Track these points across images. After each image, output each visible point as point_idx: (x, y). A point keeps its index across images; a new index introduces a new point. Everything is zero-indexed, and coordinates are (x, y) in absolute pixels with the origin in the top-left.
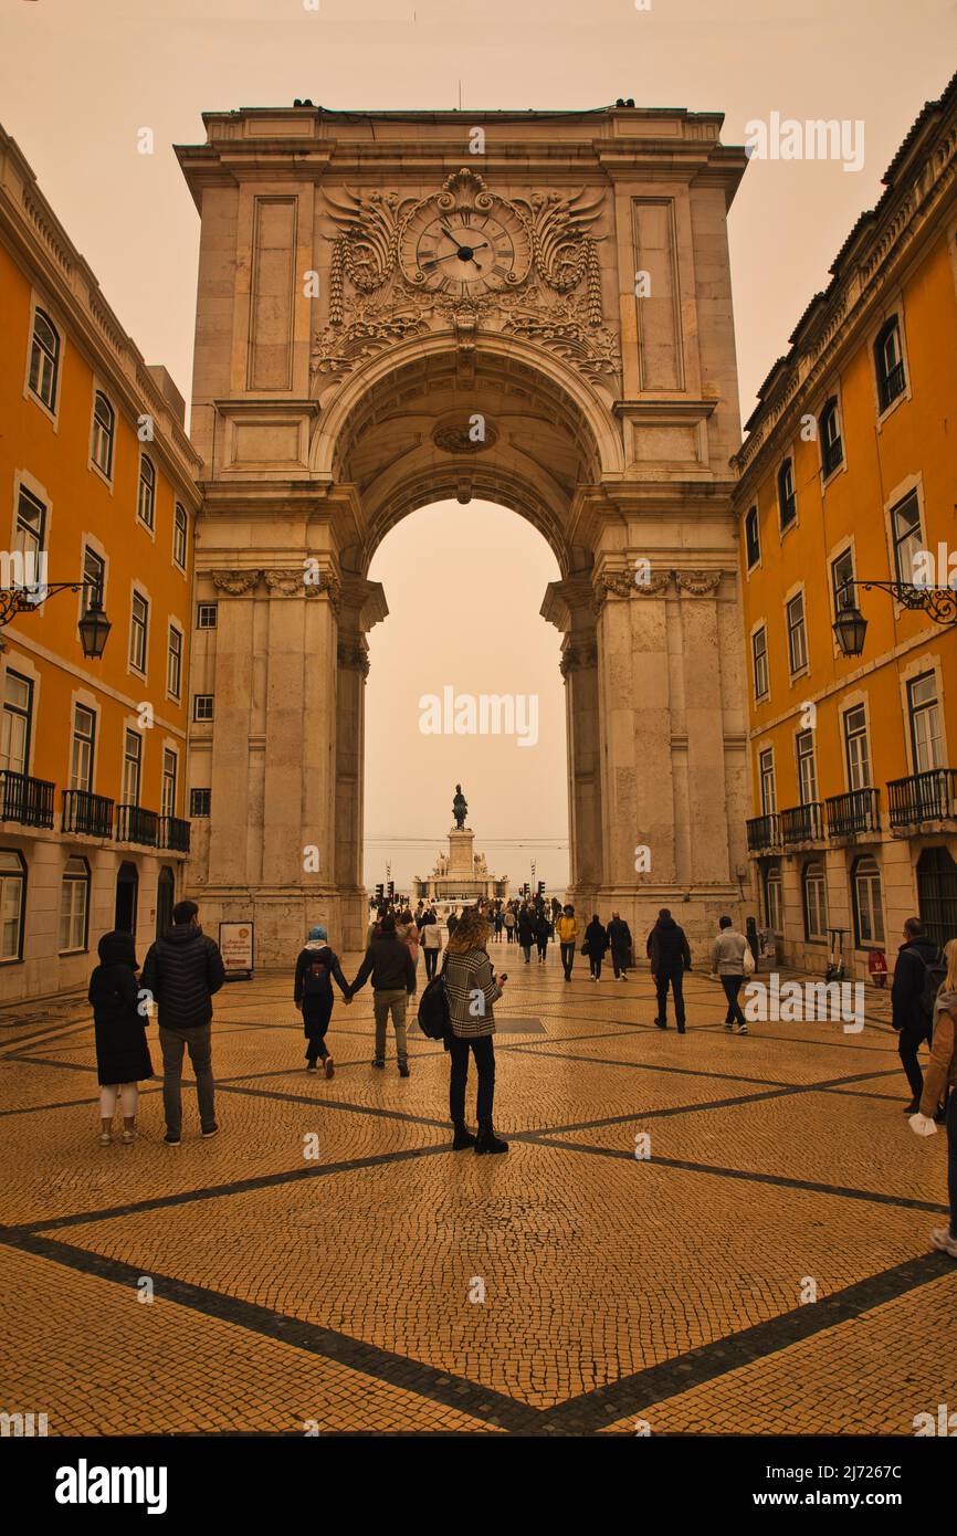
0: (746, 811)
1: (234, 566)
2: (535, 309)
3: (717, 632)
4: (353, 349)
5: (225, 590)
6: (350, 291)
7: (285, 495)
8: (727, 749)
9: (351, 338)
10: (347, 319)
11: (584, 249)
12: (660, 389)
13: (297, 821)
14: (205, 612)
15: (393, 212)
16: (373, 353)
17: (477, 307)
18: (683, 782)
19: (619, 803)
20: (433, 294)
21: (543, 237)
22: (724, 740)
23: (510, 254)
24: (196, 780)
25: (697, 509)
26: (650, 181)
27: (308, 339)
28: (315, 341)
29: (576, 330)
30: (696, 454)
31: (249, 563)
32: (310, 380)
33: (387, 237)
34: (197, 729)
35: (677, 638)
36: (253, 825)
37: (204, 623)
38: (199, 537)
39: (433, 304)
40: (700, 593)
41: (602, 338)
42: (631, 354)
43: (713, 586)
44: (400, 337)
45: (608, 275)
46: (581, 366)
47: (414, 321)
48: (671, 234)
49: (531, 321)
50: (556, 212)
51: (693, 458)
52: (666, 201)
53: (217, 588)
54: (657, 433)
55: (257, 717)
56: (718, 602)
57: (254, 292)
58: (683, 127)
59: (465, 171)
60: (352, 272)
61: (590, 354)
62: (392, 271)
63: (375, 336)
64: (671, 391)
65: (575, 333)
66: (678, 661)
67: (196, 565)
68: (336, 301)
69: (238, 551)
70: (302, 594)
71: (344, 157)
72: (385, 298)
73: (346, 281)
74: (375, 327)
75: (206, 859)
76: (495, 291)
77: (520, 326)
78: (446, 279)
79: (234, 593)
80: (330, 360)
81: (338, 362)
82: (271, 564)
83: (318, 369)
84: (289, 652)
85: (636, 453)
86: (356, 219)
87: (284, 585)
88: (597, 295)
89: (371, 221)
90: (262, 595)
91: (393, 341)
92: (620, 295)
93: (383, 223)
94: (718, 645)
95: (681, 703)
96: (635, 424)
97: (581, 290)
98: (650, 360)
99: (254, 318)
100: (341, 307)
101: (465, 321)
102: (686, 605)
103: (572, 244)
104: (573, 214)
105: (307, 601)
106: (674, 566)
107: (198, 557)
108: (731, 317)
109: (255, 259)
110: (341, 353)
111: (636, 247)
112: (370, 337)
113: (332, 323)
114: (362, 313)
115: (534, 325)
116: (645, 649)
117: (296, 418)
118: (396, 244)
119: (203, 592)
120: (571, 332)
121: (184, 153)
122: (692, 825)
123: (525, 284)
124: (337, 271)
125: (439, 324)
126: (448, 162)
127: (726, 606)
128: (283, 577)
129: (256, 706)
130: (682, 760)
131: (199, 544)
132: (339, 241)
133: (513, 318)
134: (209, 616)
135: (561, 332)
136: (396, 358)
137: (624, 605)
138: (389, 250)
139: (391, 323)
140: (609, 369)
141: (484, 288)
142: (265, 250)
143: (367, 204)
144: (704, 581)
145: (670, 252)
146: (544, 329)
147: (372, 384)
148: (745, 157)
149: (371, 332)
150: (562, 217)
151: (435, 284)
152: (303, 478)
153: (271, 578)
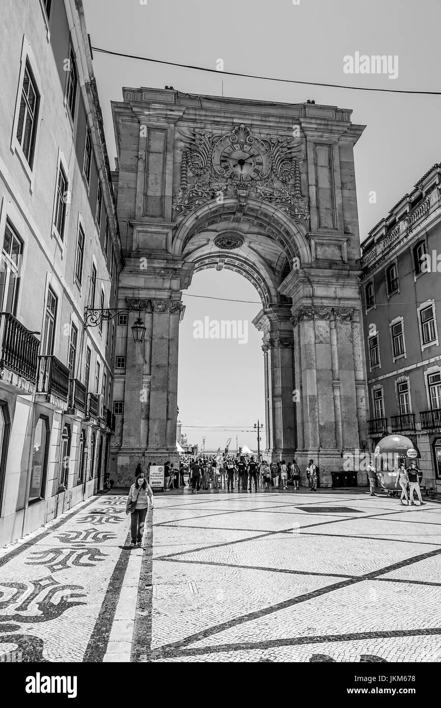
0: (366, 416)
1: (137, 297)
2: (274, 189)
3: (352, 336)
4: (192, 201)
5: (132, 307)
6: (190, 174)
7: (162, 265)
8: (357, 388)
9: (191, 195)
10: (189, 187)
11: (294, 164)
12: (326, 228)
13: (165, 418)
14: (122, 317)
15: (210, 141)
16: (201, 203)
17: (247, 186)
18: (338, 403)
19: (310, 411)
20: (228, 179)
21: (276, 158)
22: (356, 382)
23: (261, 164)
24: (117, 396)
25: (343, 281)
26: (322, 137)
27: (171, 195)
28: (174, 197)
30: (342, 257)
31: (143, 295)
32: (172, 214)
33: (207, 152)
34: (118, 372)
35: (334, 337)
36: (144, 419)
37: (121, 322)
39: (227, 184)
40: (344, 317)
41: (302, 204)
42: (313, 210)
43: (349, 316)
44: (213, 197)
45: (304, 176)
46: (292, 216)
47: (219, 190)
48: (330, 161)
49: (271, 194)
50: (282, 147)
51: (341, 259)
52: (329, 146)
53: (128, 306)
54: (326, 248)
55: (146, 368)
56: (352, 322)
57: (146, 170)
58: (336, 114)
59: (243, 126)
60: (191, 167)
61: (296, 211)
62: (209, 167)
63: (202, 196)
64: (331, 229)
65: (290, 201)
66: (335, 348)
67: (119, 295)
68: (184, 179)
69: (139, 289)
70: (168, 311)
71: (188, 114)
72: (207, 178)
73: (188, 169)
74: (202, 192)
75: (121, 435)
76: (255, 180)
77: (265, 196)
78: (232, 173)
80: (181, 206)
81: (185, 206)
82: (154, 296)
83: (176, 210)
84: (162, 338)
85: (316, 255)
86: (193, 142)
87: (160, 307)
88: (299, 185)
89: (200, 145)
90: (149, 309)
91: (210, 198)
92: (309, 186)
93: (205, 145)
94: (352, 342)
95: (336, 367)
96: (316, 243)
97: (292, 182)
98: (322, 215)
99: (146, 183)
100: (186, 181)
101: (243, 193)
102: (338, 323)
103: (288, 162)
104: (289, 149)
105: (170, 314)
106: (334, 306)
107: (119, 291)
108: (356, 198)
109: (147, 157)
110: (186, 202)
111: (316, 165)
112: (200, 196)
113: (182, 188)
114: (196, 185)
115: (271, 197)
116: (321, 342)
117: (166, 230)
118: (211, 156)
120: (288, 201)
121: (115, 105)
122: (342, 422)
123: (268, 178)
124: (184, 165)
125: (230, 193)
126: (235, 121)
127: (355, 324)
128: (159, 302)
129: (146, 362)
130: (337, 392)
131: (121, 285)
132: (185, 152)
133: (263, 192)
134: (124, 320)
135: (284, 200)
136: (211, 206)
137: (312, 322)
138: (208, 158)
139: (209, 191)
140: (305, 218)
141: (250, 179)
142: (151, 152)
143: (198, 136)
144: (346, 313)
145: (330, 168)
146: (277, 199)
147: (200, 217)
148: (362, 130)
149: (200, 194)
150: (284, 149)
151: (228, 174)
152: (170, 258)
153: (154, 303)
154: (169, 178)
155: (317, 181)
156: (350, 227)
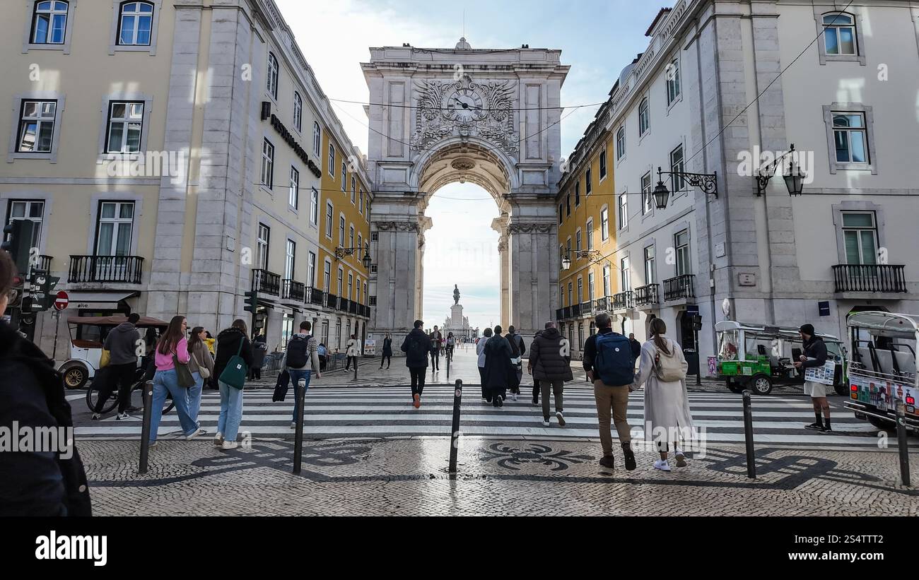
0: (556, 306)
1: (384, 220)
2: (490, 127)
3: (549, 245)
4: (425, 141)
5: (381, 228)
6: (424, 119)
7: (402, 196)
8: (550, 285)
9: (424, 137)
10: (423, 130)
11: (508, 104)
12: (533, 158)
14: (374, 236)
15: (439, 89)
16: (432, 143)
17: (469, 127)
18: (535, 296)
20: (453, 121)
21: (493, 100)
22: (550, 283)
23: (481, 106)
24: (372, 293)
25: (543, 203)
26: (533, 78)
27: (409, 138)
28: (411, 139)
29: (504, 136)
30: (544, 182)
31: (390, 219)
32: (410, 153)
33: (437, 99)
34: (372, 275)
35: (535, 247)
36: (391, 309)
37: (374, 240)
38: (372, 209)
39: (453, 125)
40: (543, 231)
41: (513, 138)
42: (523, 143)
43: (547, 229)
44: (442, 137)
45: (516, 115)
46: (505, 149)
47: (446, 132)
48: (539, 99)
49: (488, 132)
50: (498, 90)
51: (543, 184)
52: (539, 85)
53: (378, 227)
54: (531, 175)
55: (392, 272)
56: (550, 234)
57: (389, 120)
58: (546, 55)
60: (424, 113)
61: (508, 145)
62: (439, 112)
63: (433, 137)
64: (537, 159)
66: (535, 255)
67: (371, 219)
68: (419, 123)
69: (386, 215)
70: (408, 230)
71: (421, 68)
72: (436, 122)
73: (422, 115)
75: (375, 320)
76: (475, 120)
77: (483, 134)
78: (458, 116)
79: (384, 229)
80: (417, 146)
81: (420, 146)
82: (397, 219)
83: (413, 150)
84: (404, 250)
85: (523, 181)
86: (426, 92)
87: (401, 227)
88: (511, 122)
89: (432, 93)
90: (393, 230)
91: (439, 138)
92: (520, 122)
93: (435, 93)
94: (549, 250)
95: (535, 269)
96: (523, 171)
97: (506, 120)
98: (530, 146)
99: (389, 128)
100: (421, 125)
101: (464, 133)
102: (538, 236)
103: (503, 102)
104: (504, 91)
105: (409, 232)
106: (535, 222)
107: (372, 216)
109: (390, 107)
110: (421, 143)
111: (526, 104)
112: (431, 137)
113: (418, 131)
114: (428, 128)
115: (489, 134)
116: (523, 251)
117: (405, 167)
118: (440, 102)
119: (373, 228)
120: (502, 136)
121: (364, 65)
122: (538, 311)
123: (486, 118)
124: (419, 112)
125: (455, 133)
127: (552, 236)
128: (401, 224)
129: (392, 268)
130: (535, 289)
131: (372, 212)
132: (420, 100)
133: (481, 131)
134: (375, 237)
135: (498, 136)
136: (440, 145)
137: (517, 235)
138: (438, 104)
139: (438, 132)
140: (515, 150)
141: (471, 120)
143: (430, 86)
144: (545, 227)
146: (492, 135)
148: (568, 69)
149: (431, 135)
150: (501, 92)
151: (454, 117)
152: (408, 190)
153: (397, 225)
154: (407, 124)
155: (526, 118)
156: (553, 156)
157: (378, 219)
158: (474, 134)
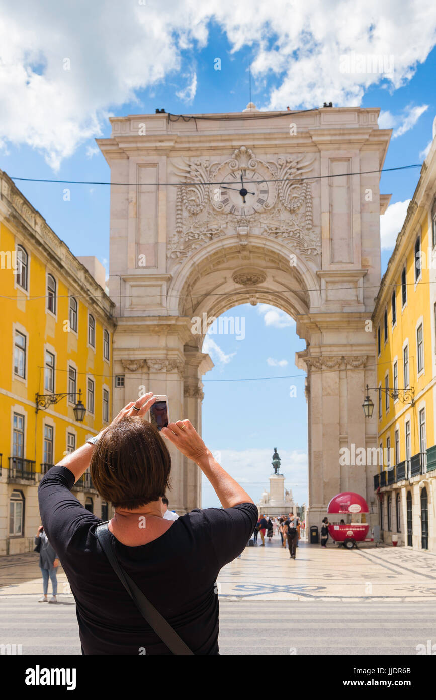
1: (132, 357)
2: (279, 221)
3: (365, 385)
4: (188, 245)
5: (128, 368)
6: (185, 214)
7: (156, 322)
8: (367, 442)
9: (187, 240)
10: (184, 229)
11: (304, 188)
12: (340, 262)
14: (119, 379)
15: (207, 171)
16: (198, 247)
17: (249, 221)
19: (315, 468)
20: (227, 215)
21: (283, 182)
22: (366, 438)
23: (266, 192)
25: (356, 325)
26: (340, 149)
27: (165, 241)
28: (168, 242)
29: (299, 233)
30: (357, 297)
31: (140, 355)
32: (167, 262)
33: (204, 185)
35: (344, 388)
37: (119, 384)
38: (115, 342)
39: (227, 221)
40: (356, 366)
41: (313, 236)
42: (326, 242)
43: (362, 363)
44: (211, 239)
45: (316, 202)
46: (301, 251)
47: (218, 230)
48: (349, 178)
49: (276, 229)
50: (290, 168)
51: (356, 298)
52: (348, 159)
53: (124, 368)
54: (339, 286)
56: (365, 371)
57: (138, 215)
58: (358, 115)
59: (243, 148)
60: (187, 205)
61: (306, 245)
62: (207, 203)
63: (198, 238)
64: (346, 263)
65: (298, 234)
66: (345, 400)
67: (114, 357)
68: (179, 220)
69: (133, 349)
70: (165, 370)
71: (181, 142)
72: (203, 217)
73: (184, 208)
74: (198, 234)
76: (259, 212)
77: (270, 231)
78: (233, 207)
79: (132, 371)
80: (176, 252)
81: (180, 252)
82: (149, 356)
83: (171, 257)
85: (327, 296)
86: (188, 175)
87: (156, 366)
88: (310, 213)
89: (196, 176)
90: (145, 370)
91: (208, 241)
92: (321, 213)
93: (202, 176)
95: (345, 420)
96: (327, 282)
97: (302, 210)
98: (336, 247)
99: (138, 229)
100: (181, 223)
101: (243, 230)
102: (349, 373)
103: (298, 186)
104: (298, 169)
105: (167, 374)
106: (344, 353)
107: (115, 353)
109: (138, 198)
110: (182, 247)
111: (331, 186)
112: (196, 239)
113: (177, 232)
114: (192, 226)
115: (277, 231)
116: (329, 394)
117: (160, 282)
118: (209, 188)
119: (118, 370)
120: (296, 234)
121: (101, 143)
122: (349, 478)
123: (274, 208)
124: (179, 204)
125: (230, 231)
126: (235, 143)
127: (370, 372)
128: (155, 362)
130: (345, 447)
131: (115, 346)
132: (179, 187)
133: (267, 227)
134: (121, 381)
135: (291, 234)
136: (209, 249)
138: (205, 192)
139: (207, 231)
140: (315, 253)
141: (253, 211)
142: (143, 193)
143: (193, 167)
144: (359, 360)
145: (349, 188)
146: (283, 233)
147: (197, 263)
148: (389, 135)
149: (196, 236)
150: (293, 170)
151: (227, 209)
152: (164, 313)
153: (150, 363)
154: (162, 222)
155: (331, 206)
156: (369, 259)
157: (124, 356)
158: (257, 231)
